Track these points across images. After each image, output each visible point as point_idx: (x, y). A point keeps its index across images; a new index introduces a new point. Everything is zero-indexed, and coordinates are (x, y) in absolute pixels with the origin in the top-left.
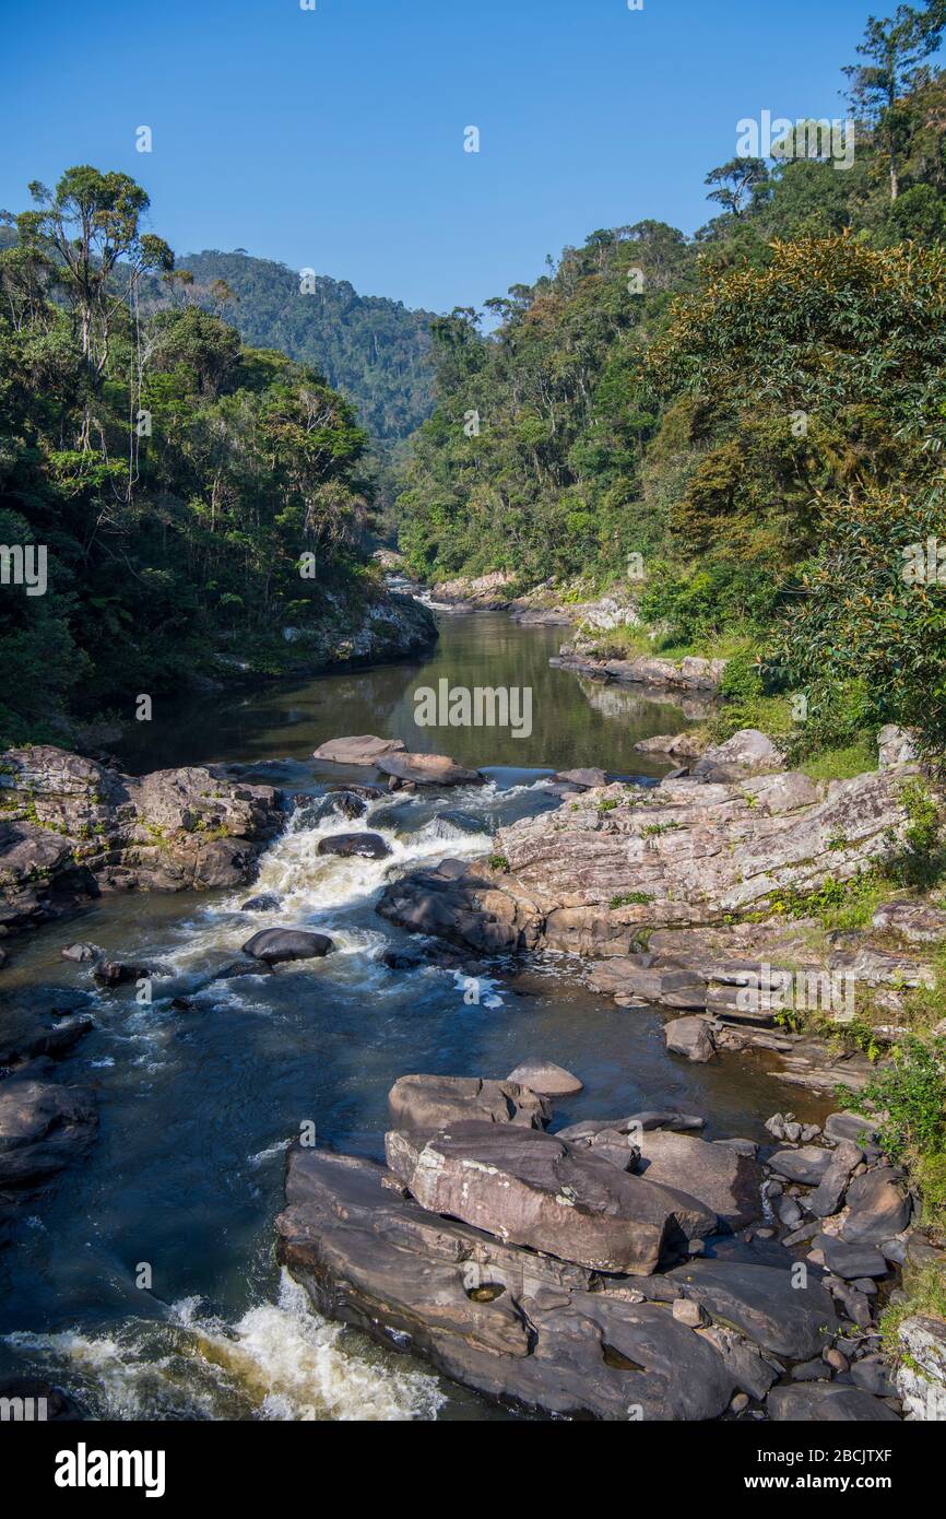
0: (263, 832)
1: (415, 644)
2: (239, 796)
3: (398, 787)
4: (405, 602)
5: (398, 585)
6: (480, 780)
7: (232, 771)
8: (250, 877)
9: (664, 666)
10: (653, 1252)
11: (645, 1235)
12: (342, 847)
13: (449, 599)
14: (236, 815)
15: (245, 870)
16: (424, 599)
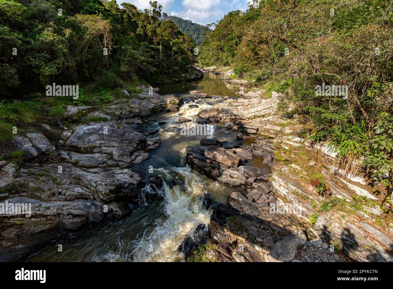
0: (181, 104)
1: (201, 77)
2: (177, 99)
3: (199, 98)
4: (199, 71)
5: (198, 68)
6: (211, 98)
7: (176, 95)
8: (179, 110)
9: (238, 81)
10: (237, 164)
11: (237, 162)
12: (191, 107)
13: (205, 70)
14: (177, 101)
15: (178, 109)
16: (202, 70)
